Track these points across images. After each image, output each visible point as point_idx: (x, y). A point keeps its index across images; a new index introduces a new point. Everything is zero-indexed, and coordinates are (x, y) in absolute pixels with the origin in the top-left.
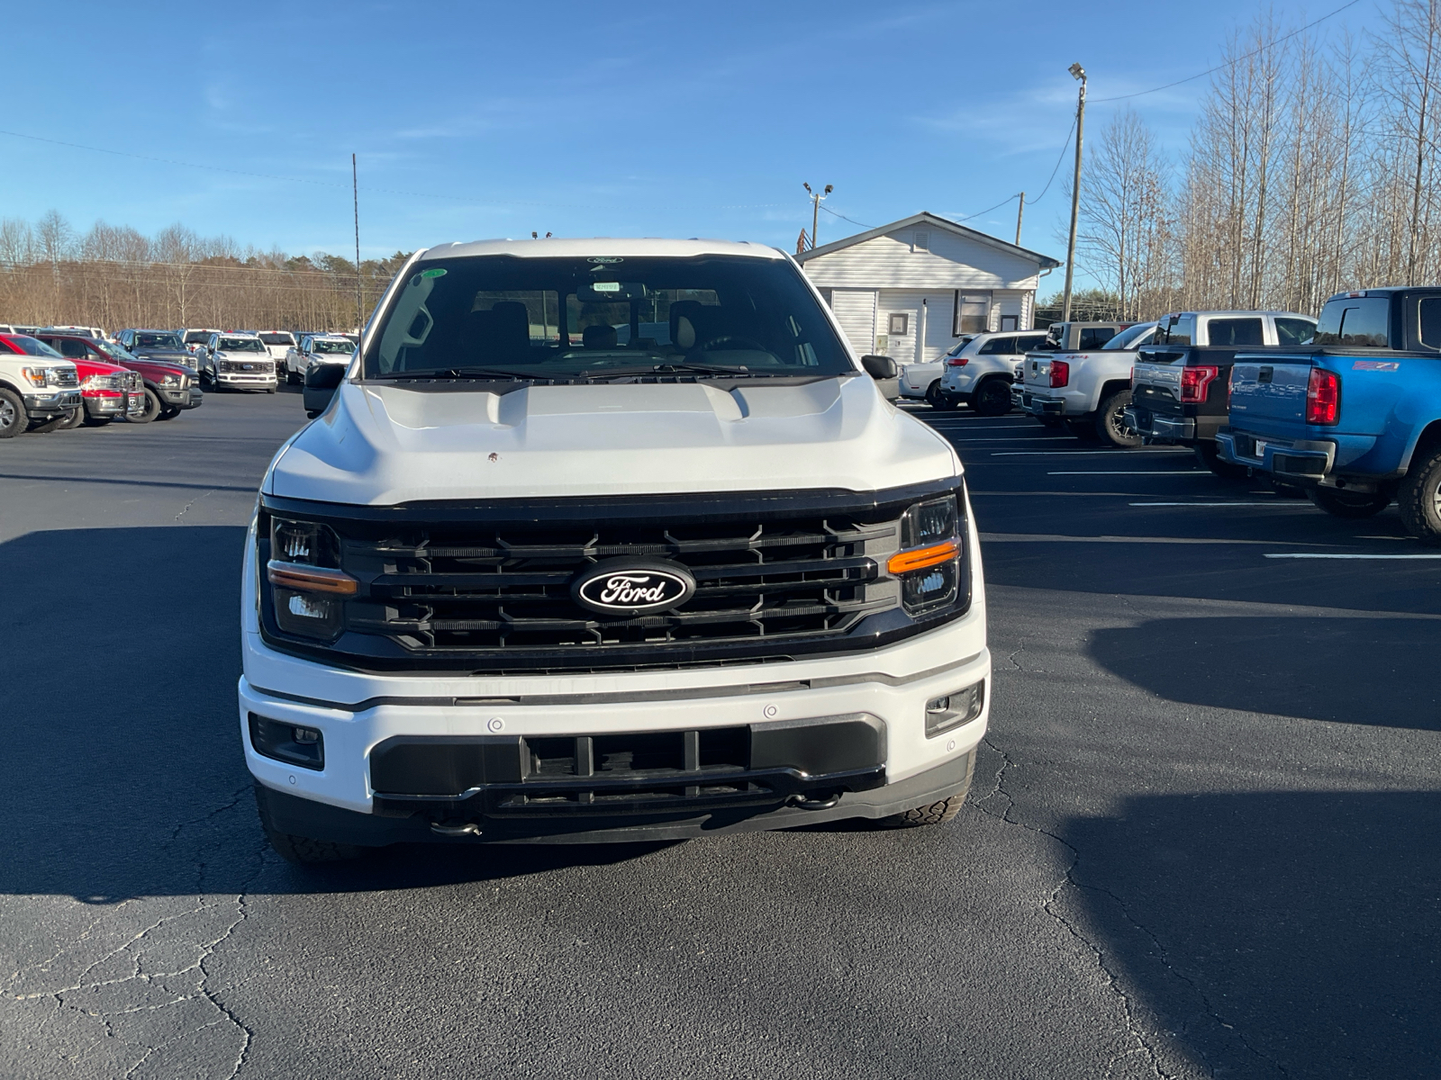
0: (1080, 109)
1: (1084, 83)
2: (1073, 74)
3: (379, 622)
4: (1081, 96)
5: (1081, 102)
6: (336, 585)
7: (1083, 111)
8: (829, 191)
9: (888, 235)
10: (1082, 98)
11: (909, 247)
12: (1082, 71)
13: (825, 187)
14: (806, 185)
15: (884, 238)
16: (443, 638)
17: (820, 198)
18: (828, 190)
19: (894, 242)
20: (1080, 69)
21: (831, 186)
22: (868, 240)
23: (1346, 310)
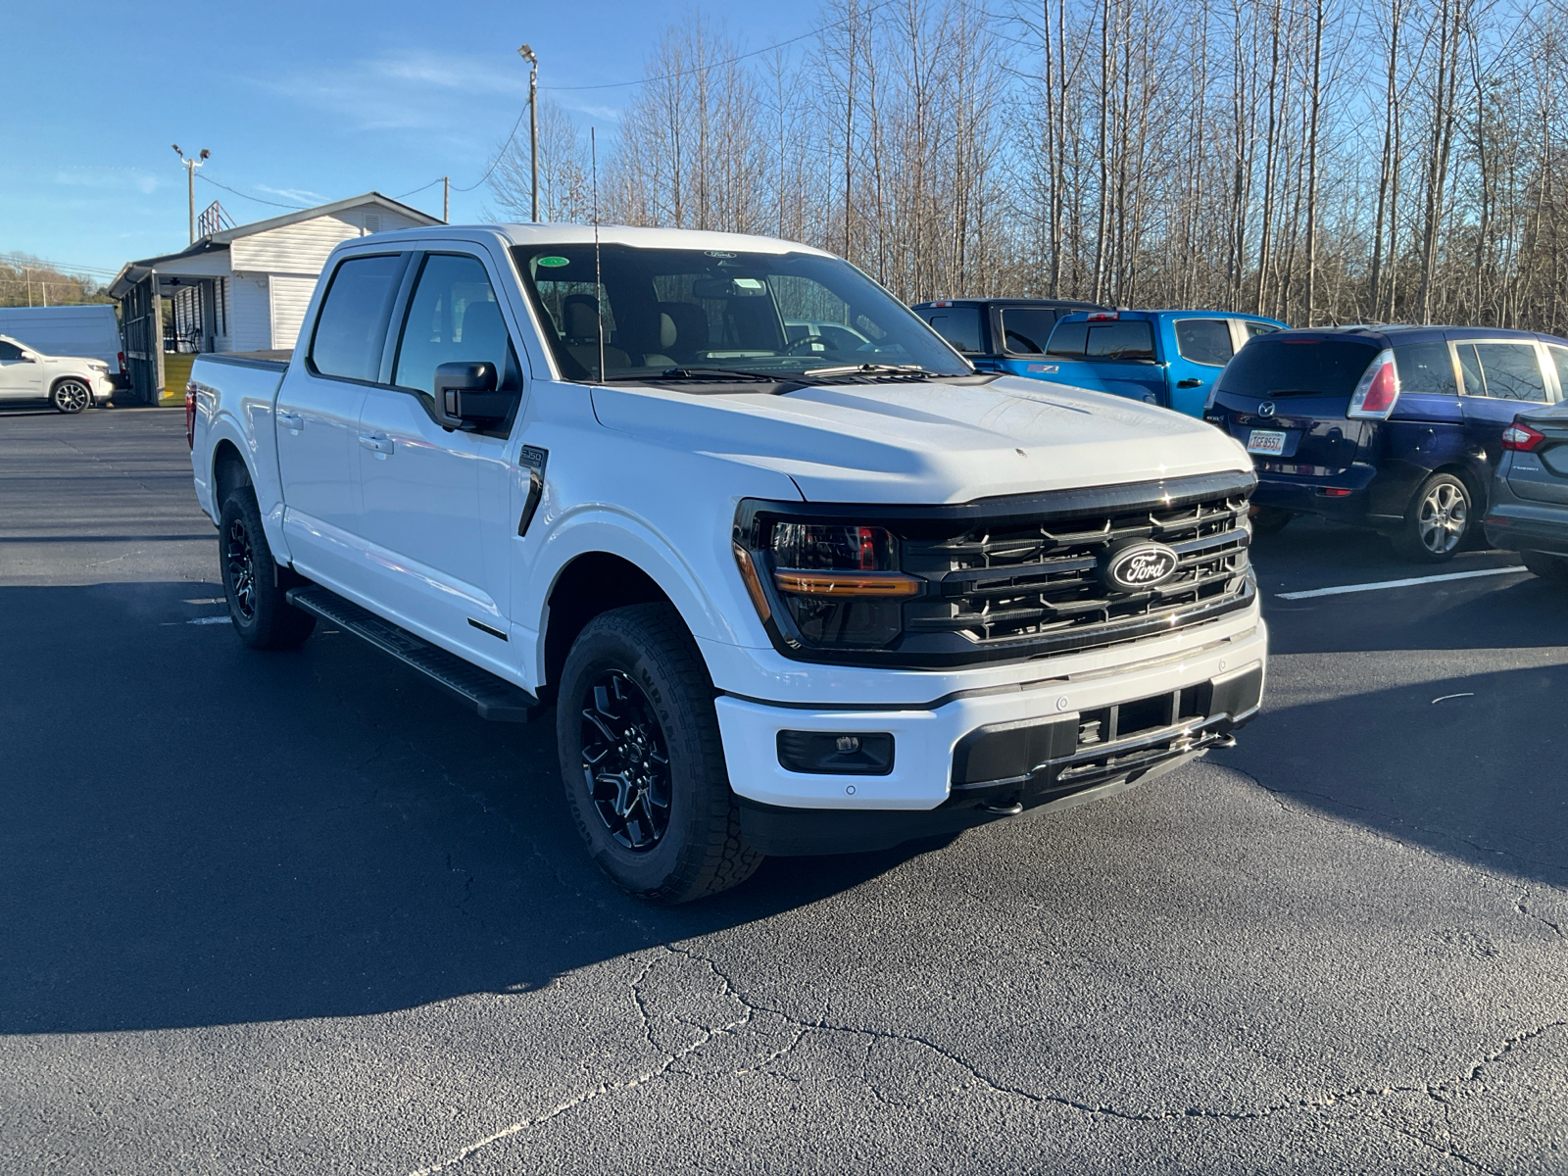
0: (532, 95)
1: (535, 67)
2: (524, 56)
3: (945, 618)
4: (532, 81)
5: (532, 87)
6: (894, 587)
7: (535, 97)
8: (206, 157)
9: (333, 214)
10: (534, 83)
11: (359, 231)
12: (533, 54)
13: (200, 151)
14: (176, 148)
15: (327, 218)
16: (1002, 628)
17: (194, 164)
18: (204, 155)
19: (341, 224)
20: (530, 52)
21: (207, 151)
22: (309, 219)
23: (1090, 328)
